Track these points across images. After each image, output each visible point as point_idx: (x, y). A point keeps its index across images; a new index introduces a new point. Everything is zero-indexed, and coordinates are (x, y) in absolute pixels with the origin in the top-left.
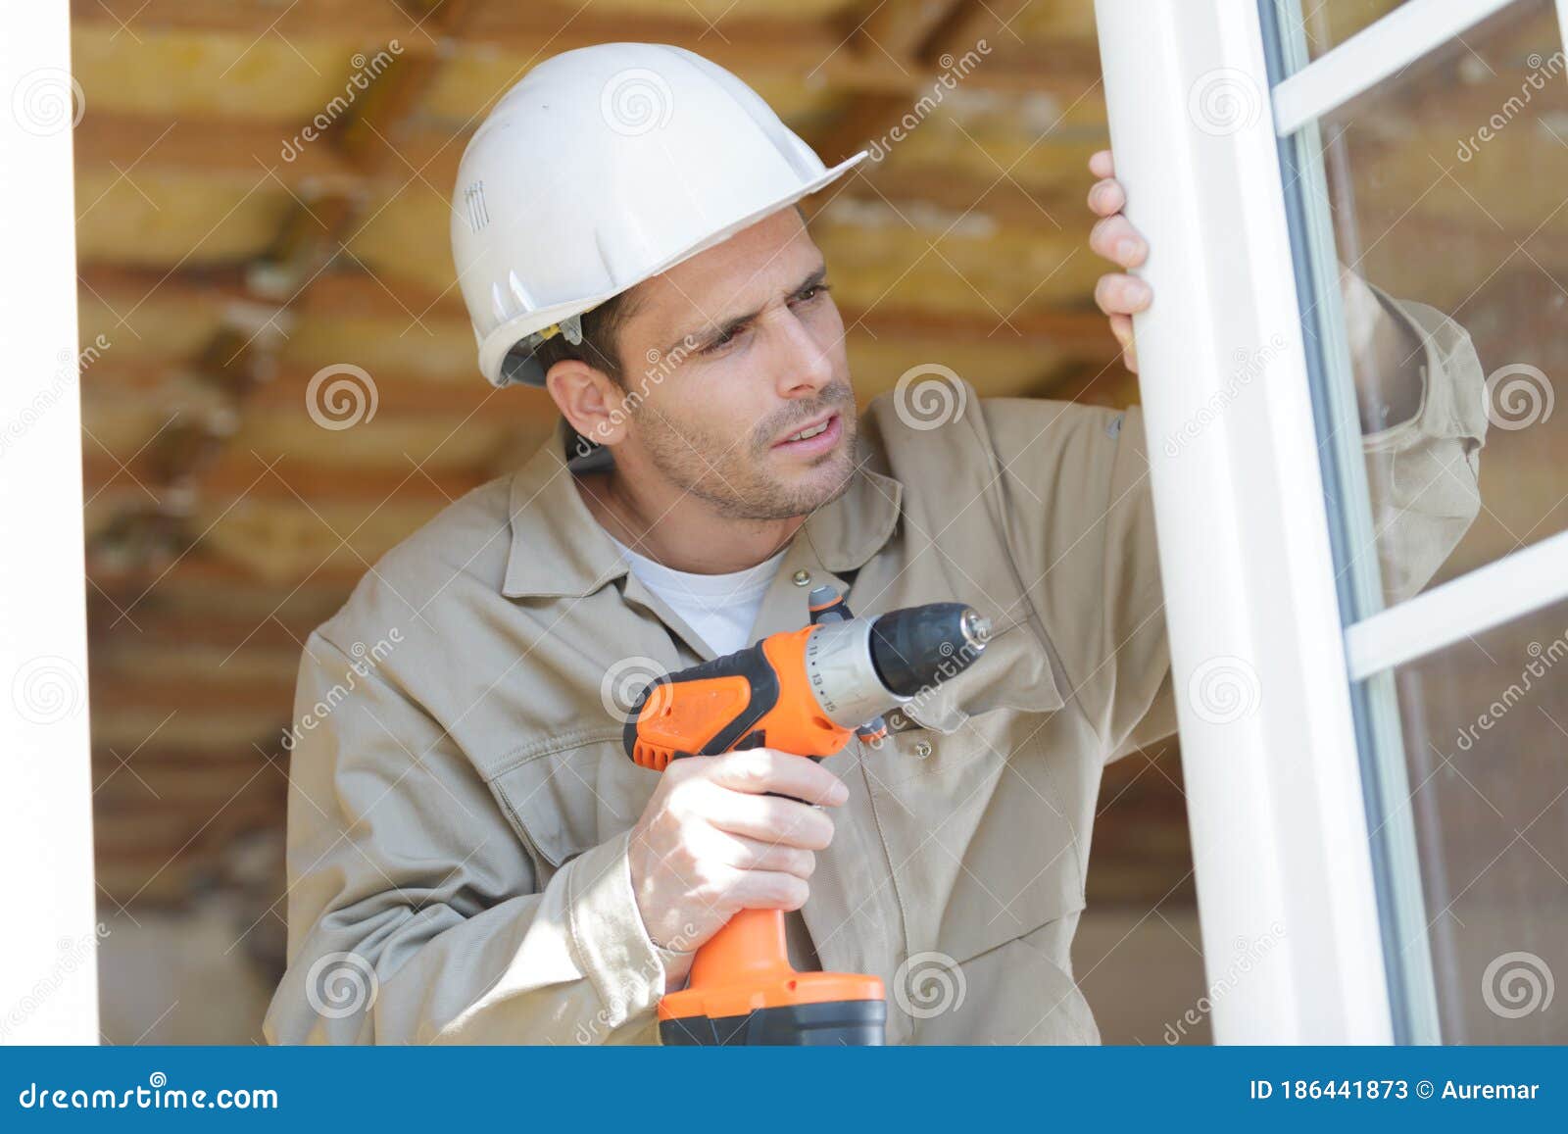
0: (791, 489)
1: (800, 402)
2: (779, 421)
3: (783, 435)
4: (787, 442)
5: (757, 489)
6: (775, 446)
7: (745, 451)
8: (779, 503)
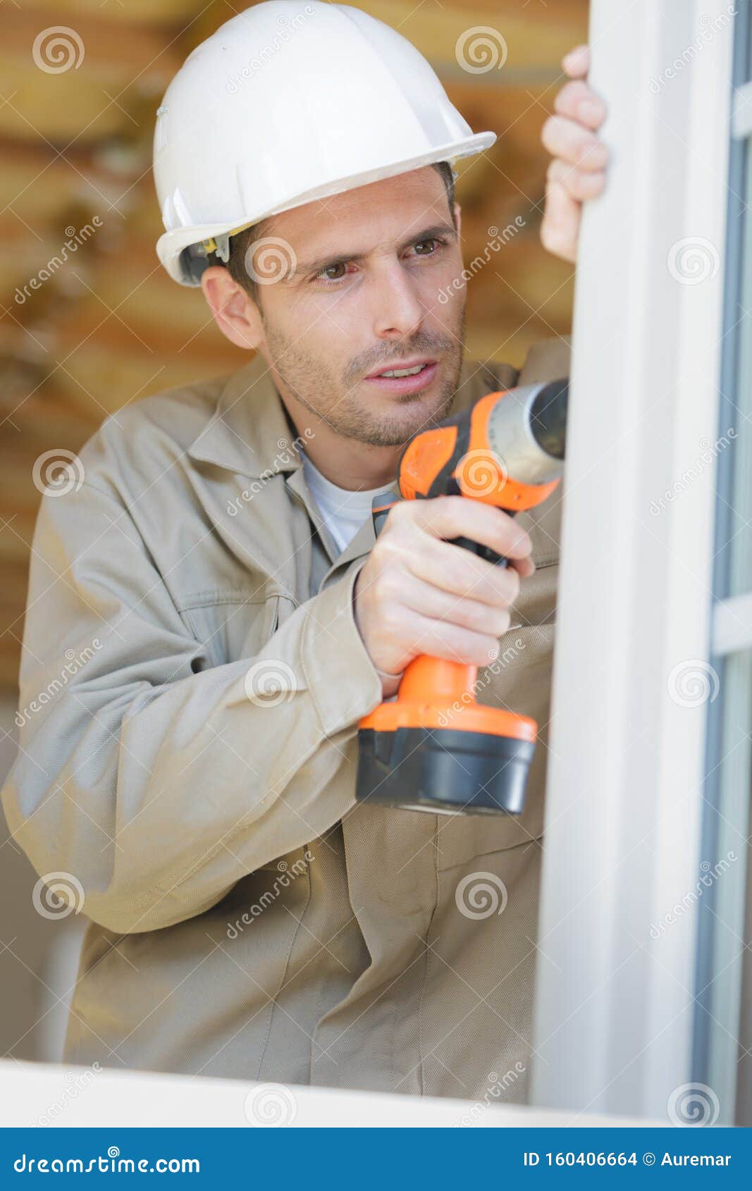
0: (377, 419)
1: (391, 343)
2: (370, 356)
3: (374, 368)
4: (379, 376)
5: (350, 414)
6: (367, 378)
7: (338, 378)
8: (368, 431)
